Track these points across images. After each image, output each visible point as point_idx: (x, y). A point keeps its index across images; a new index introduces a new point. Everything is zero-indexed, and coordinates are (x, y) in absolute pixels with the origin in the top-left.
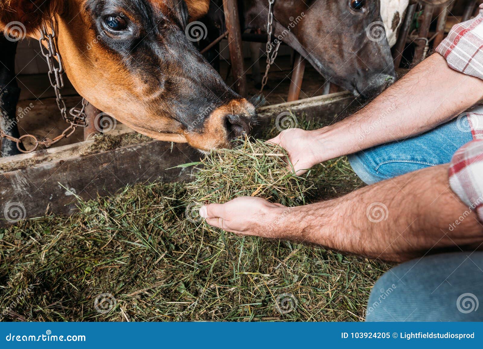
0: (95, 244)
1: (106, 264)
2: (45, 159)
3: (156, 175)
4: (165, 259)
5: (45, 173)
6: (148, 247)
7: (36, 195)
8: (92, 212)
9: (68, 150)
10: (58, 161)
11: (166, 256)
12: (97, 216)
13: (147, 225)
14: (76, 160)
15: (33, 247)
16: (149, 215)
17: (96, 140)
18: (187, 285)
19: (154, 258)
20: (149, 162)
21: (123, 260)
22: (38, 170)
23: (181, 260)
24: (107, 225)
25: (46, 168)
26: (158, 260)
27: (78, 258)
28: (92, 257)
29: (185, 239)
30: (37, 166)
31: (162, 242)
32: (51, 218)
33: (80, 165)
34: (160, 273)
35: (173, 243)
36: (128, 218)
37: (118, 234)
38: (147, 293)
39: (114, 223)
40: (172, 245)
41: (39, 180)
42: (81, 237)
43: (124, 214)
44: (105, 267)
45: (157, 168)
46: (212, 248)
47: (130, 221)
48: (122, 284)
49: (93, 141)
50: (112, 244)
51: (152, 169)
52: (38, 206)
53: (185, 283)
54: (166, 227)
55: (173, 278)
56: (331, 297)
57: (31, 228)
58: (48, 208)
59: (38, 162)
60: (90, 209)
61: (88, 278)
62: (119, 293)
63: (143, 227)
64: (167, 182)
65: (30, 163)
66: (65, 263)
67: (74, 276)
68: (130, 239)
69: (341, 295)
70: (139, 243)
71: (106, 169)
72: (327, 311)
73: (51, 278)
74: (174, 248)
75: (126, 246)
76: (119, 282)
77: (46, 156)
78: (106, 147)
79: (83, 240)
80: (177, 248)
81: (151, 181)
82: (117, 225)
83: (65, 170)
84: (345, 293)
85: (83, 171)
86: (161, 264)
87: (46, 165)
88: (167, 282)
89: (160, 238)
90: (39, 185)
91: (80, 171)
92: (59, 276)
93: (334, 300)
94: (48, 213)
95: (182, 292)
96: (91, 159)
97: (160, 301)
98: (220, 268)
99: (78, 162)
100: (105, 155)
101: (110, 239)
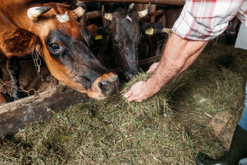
0: (64, 130)
1: (69, 137)
2: (39, 98)
3: (81, 100)
4: (91, 133)
5: (39, 103)
6: (84, 129)
7: (36, 112)
8: (60, 118)
9: (46, 93)
10: (44, 98)
11: (92, 132)
12: (62, 119)
13: (82, 121)
14: (51, 97)
15: (38, 133)
16: (83, 117)
17: (57, 88)
18: (102, 142)
19: (87, 133)
20: (78, 94)
21: (75, 135)
22: (37, 102)
23: (97, 133)
24: (67, 122)
25: (40, 101)
26: (89, 134)
27: (58, 136)
28: (63, 135)
29: (98, 125)
30: (36, 101)
31: (90, 127)
32: (42, 121)
33: (52, 99)
34: (90, 139)
35: (94, 127)
36: (75, 119)
37: (72, 125)
38: (88, 146)
39: (70, 121)
40: (93, 128)
41: (37, 107)
42: (58, 128)
43: (73, 117)
44: (68, 138)
45: (81, 97)
46: (108, 127)
47: (76, 120)
48: (77, 144)
49: (56, 88)
50: (70, 130)
51: (79, 97)
52: (36, 117)
53: (101, 141)
54: (90, 121)
55: (96, 140)
56: (153, 140)
57: (35, 126)
58: (40, 117)
59: (36, 99)
60: (59, 117)
61: (63, 143)
62: (77, 147)
63: (81, 122)
64: (85, 102)
65: (33, 100)
66: (55, 138)
67: (58, 143)
68: (76, 127)
69: (157, 139)
70: (80, 128)
71: (62, 99)
72: (152, 145)
73: (51, 144)
74: (94, 129)
75: (75, 129)
76: (75, 143)
77: (38, 96)
78: (61, 90)
79: (59, 129)
80: (95, 129)
81: (79, 102)
82: (71, 122)
83: (47, 101)
84: (157, 138)
85: (53, 101)
86: (90, 135)
87: (39, 100)
88: (94, 141)
89: (89, 126)
90: (37, 108)
91: (52, 101)
92: (53, 143)
93: (154, 141)
94: (40, 119)
95: (101, 144)
96: (56, 96)
97: (94, 148)
98: (113, 135)
99: (51, 98)
100: (61, 94)
101: (69, 128)
